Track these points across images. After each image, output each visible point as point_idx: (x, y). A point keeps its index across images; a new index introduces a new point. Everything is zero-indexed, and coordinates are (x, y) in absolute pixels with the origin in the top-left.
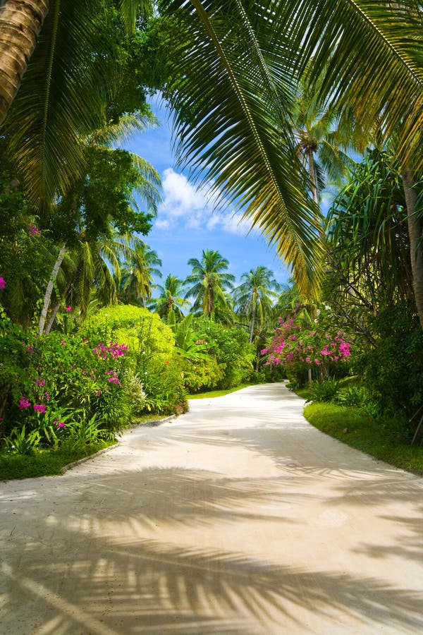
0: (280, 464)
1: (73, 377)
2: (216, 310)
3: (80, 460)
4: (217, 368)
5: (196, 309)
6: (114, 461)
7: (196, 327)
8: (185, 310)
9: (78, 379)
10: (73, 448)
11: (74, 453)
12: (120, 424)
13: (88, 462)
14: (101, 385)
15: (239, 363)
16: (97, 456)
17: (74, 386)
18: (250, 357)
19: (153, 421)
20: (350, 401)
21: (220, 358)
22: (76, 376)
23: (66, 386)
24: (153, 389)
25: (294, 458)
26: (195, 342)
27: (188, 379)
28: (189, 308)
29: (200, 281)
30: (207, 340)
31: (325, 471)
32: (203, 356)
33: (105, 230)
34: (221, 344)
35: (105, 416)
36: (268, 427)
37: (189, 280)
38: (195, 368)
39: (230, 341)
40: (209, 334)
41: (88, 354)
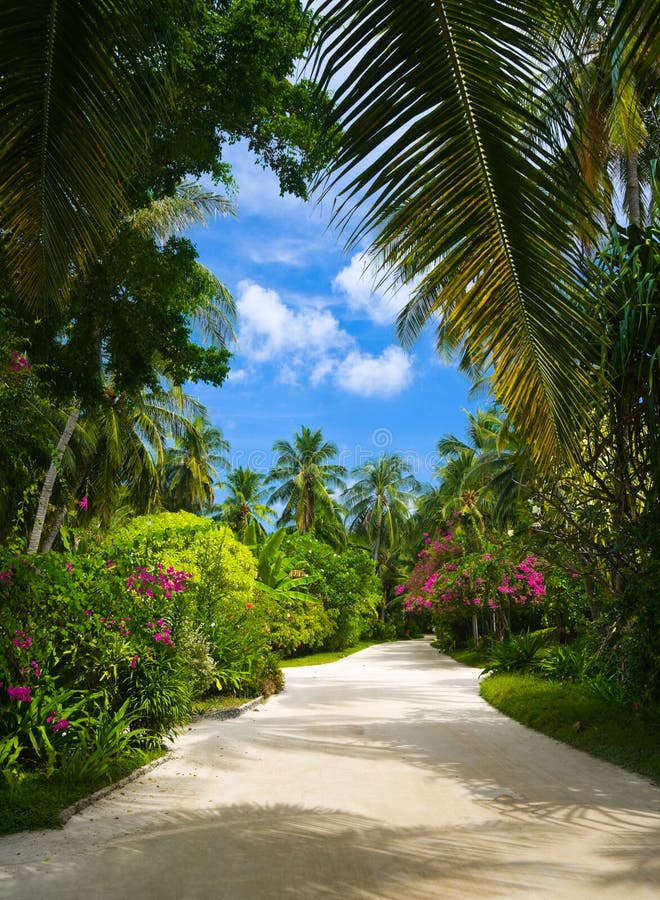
0: (480, 797)
1: (87, 631)
2: (318, 524)
3: (99, 793)
4: (326, 616)
5: (286, 522)
6: (163, 791)
7: (289, 550)
8: (269, 524)
9: (95, 635)
10: (84, 769)
11: (87, 779)
12: (171, 718)
13: (113, 795)
14: (138, 647)
15: (359, 608)
16: (130, 781)
17: (88, 649)
18: (374, 599)
19: (227, 708)
20: (561, 671)
21: (329, 600)
22: (92, 630)
23: (73, 647)
24: (226, 651)
25: (503, 784)
26: (288, 573)
27: (277, 634)
28: (274, 521)
29: (293, 478)
30: (307, 571)
31: (574, 810)
32: (301, 597)
33: (149, 377)
34: (330, 578)
35: (146, 704)
36: (428, 718)
37: (275, 475)
38: (289, 615)
39: (345, 572)
40: (310, 561)
41: (115, 589)
